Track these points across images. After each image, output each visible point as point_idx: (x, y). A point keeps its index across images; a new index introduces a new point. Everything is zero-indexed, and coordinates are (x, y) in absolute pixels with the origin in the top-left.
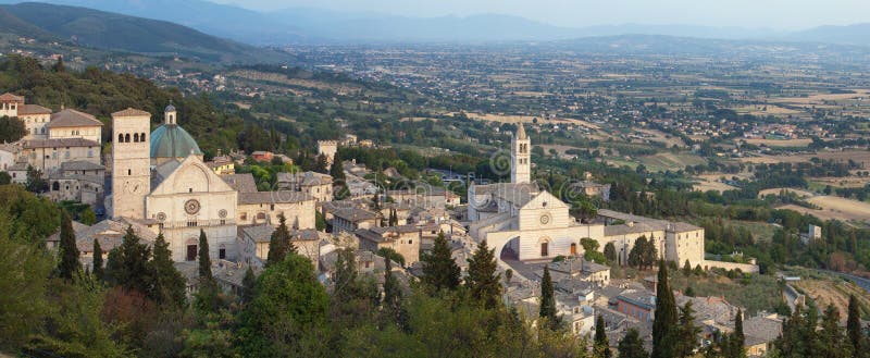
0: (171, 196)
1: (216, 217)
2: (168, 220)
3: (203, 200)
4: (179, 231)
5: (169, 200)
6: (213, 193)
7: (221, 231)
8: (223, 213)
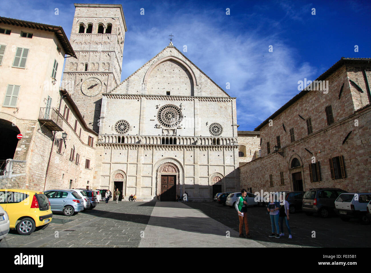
0: (138, 97)
1: (207, 134)
2: (133, 132)
3: (186, 107)
4: (149, 152)
5: (135, 103)
6: (201, 98)
7: (215, 155)
8: (216, 128)
